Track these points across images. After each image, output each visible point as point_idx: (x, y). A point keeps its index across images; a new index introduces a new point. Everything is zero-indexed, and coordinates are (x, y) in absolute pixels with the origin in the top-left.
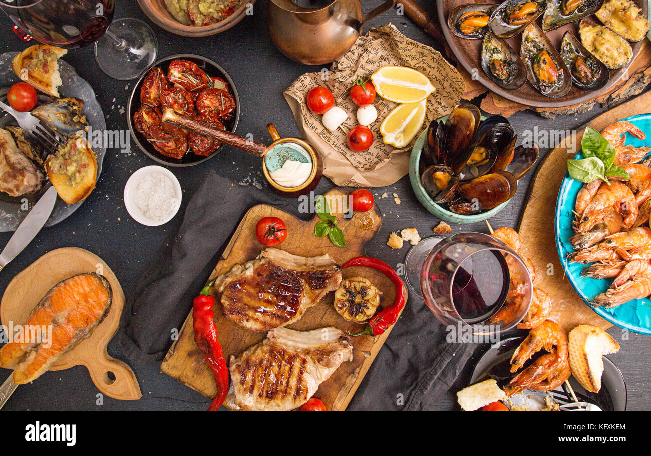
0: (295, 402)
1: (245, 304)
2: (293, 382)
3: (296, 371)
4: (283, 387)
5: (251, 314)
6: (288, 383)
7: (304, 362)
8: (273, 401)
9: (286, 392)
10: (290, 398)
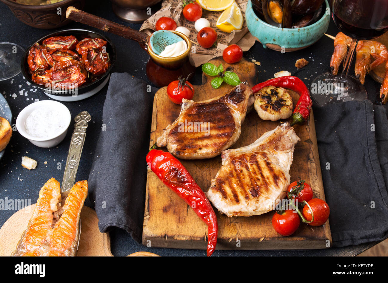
0: (279, 187)
1: (191, 139)
2: (266, 173)
3: (263, 165)
4: (261, 181)
5: (200, 143)
6: (262, 176)
7: (264, 155)
8: (260, 197)
9: (266, 184)
10: (272, 187)
